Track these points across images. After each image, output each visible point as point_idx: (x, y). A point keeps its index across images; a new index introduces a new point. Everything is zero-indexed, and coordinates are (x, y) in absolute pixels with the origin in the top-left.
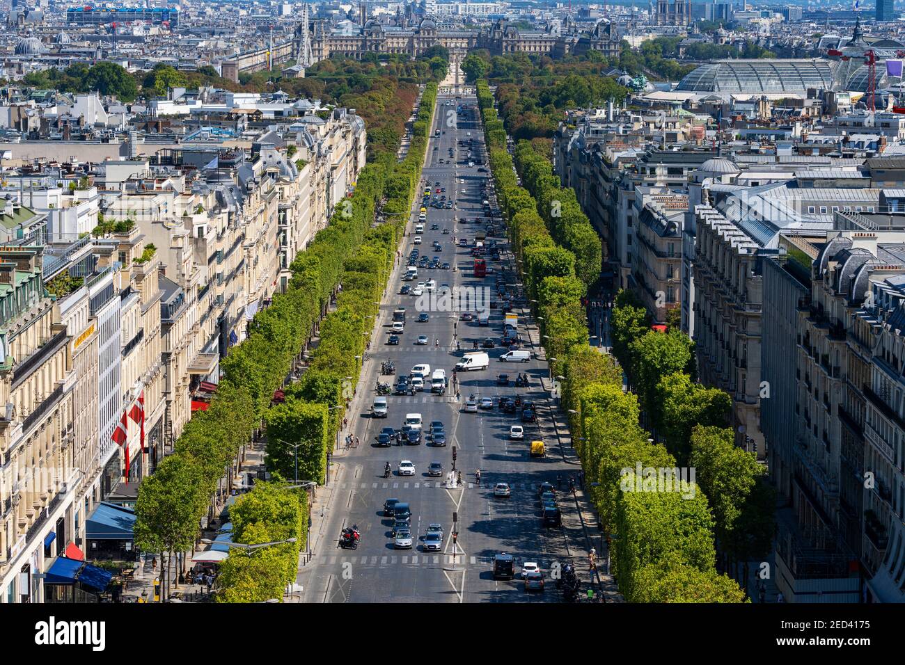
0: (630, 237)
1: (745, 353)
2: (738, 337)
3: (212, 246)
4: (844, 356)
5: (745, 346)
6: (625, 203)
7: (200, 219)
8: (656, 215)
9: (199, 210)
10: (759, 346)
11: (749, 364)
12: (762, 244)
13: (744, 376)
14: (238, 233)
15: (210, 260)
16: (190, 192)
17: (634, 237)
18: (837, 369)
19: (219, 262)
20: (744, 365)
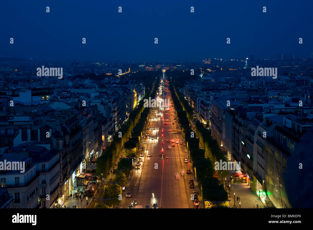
0: (199, 107)
1: (222, 130)
2: (220, 126)
3: (113, 110)
4: (242, 130)
5: (222, 128)
6: (198, 99)
7: (110, 104)
8: (204, 102)
9: (110, 102)
10: (225, 128)
11: (223, 132)
12: (225, 107)
13: (222, 134)
14: (118, 107)
15: (112, 112)
16: (108, 98)
17: (200, 107)
18: (241, 132)
19: (114, 113)
20: (222, 132)
